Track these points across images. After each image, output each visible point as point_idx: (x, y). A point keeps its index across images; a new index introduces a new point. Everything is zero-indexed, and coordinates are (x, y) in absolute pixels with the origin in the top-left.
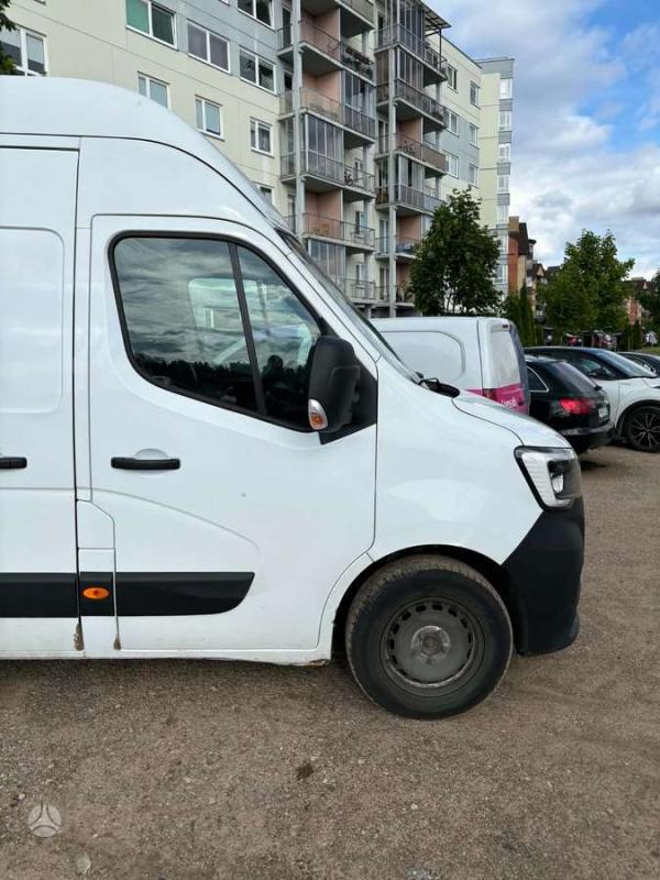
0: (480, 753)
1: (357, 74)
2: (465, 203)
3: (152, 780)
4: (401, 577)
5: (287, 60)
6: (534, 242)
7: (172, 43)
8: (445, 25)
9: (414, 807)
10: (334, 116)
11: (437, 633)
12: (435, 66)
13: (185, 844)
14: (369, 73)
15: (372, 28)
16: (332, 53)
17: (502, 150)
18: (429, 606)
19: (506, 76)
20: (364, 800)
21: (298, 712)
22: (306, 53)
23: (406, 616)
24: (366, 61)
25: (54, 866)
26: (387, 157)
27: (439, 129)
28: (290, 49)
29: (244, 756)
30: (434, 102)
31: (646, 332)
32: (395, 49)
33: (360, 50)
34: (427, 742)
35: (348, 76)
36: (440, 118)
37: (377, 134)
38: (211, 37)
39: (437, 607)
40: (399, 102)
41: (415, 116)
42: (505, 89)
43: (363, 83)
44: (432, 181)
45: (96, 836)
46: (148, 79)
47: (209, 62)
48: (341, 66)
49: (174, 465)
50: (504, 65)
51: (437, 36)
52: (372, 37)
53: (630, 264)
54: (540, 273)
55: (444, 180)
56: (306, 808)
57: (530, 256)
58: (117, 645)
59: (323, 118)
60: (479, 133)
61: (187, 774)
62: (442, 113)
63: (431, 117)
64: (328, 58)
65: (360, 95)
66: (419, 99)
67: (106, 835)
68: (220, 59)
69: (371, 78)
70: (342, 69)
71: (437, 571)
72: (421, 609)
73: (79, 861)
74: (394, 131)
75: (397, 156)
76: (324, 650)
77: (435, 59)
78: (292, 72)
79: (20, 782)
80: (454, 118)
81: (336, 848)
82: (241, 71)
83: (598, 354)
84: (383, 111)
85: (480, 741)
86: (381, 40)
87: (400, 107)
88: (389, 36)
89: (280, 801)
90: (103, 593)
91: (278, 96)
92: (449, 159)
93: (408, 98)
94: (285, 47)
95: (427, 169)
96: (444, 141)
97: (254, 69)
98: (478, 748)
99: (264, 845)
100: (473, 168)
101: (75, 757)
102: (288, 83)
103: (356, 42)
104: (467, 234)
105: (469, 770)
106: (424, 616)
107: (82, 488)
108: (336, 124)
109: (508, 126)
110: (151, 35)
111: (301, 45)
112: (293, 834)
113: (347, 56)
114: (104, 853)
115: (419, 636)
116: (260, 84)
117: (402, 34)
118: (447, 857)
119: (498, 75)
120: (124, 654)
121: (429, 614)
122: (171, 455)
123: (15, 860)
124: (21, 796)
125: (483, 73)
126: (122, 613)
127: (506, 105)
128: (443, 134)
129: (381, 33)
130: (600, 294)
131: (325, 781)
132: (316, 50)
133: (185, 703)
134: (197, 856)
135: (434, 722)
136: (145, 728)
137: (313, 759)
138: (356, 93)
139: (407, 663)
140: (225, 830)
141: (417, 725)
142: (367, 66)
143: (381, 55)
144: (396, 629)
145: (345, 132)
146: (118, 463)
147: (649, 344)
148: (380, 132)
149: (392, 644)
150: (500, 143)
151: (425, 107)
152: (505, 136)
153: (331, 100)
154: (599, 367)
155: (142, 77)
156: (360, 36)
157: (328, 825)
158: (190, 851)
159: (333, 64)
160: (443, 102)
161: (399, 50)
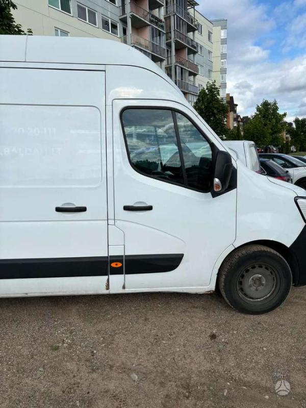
0: (284, 327)
1: (156, 27)
2: (213, 88)
3: (149, 342)
4: (246, 254)
5: (124, 21)
6: (237, 105)
7: (70, 13)
8: (196, 4)
9: (265, 349)
10: (147, 47)
11: (260, 278)
12: (192, 23)
13: (174, 367)
14: (162, 27)
15: (163, 6)
16: (145, 17)
17: (223, 62)
18: (257, 266)
19: (224, 28)
20: (243, 347)
21: (200, 313)
22: (133, 17)
23: (247, 271)
24: (161, 21)
25: (122, 379)
26: (172, 66)
27: (195, 53)
28: (125, 16)
29: (184, 332)
30: (192, 40)
31: (291, 146)
32: (174, 15)
33: (157, 16)
34: (259, 323)
35: (153, 28)
36: (195, 48)
37: (166, 56)
38: (88, 10)
39: (260, 267)
40: (176, 40)
41: (184, 47)
42: (223, 34)
43: (160, 31)
44: (192, 77)
45: (134, 365)
46: (59, 30)
47: (87, 22)
48: (149, 23)
49: (150, 208)
50: (223, 23)
51: (192, 9)
52: (163, 10)
53: (285, 115)
54: (239, 119)
55: (197, 77)
56: (219, 351)
57: (235, 112)
58: (124, 287)
59: (142, 48)
60: (213, 55)
61: (163, 339)
62: (196, 45)
63: (191, 47)
64: (143, 20)
65: (158, 37)
66: (185, 39)
67: (138, 365)
68: (93, 21)
69: (163, 29)
70: (150, 25)
71: (261, 251)
72: (253, 267)
73: (132, 375)
74: (174, 54)
75: (176, 66)
76: (212, 287)
77: (192, 20)
78: (127, 26)
79: (91, 346)
80: (201, 48)
81: (238, 366)
82: (103, 26)
83: (283, 156)
84: (169, 45)
85: (282, 322)
86: (167, 12)
87: (177, 43)
88: (171, 9)
89: (207, 349)
90: (120, 265)
91: (120, 38)
92: (199, 67)
93: (180, 39)
94: (123, 15)
95: (189, 71)
96: (197, 59)
97: (108, 25)
98: (282, 325)
99: (207, 366)
100: (210, 71)
101: (111, 335)
102: (125, 32)
103: (156, 12)
104: (214, 102)
105: (282, 334)
106: (255, 270)
107: (110, 219)
108: (147, 51)
109: (225, 51)
110: (60, 9)
111: (131, 14)
112: (218, 361)
113: (152, 19)
114: (141, 372)
115: (252, 279)
116: (112, 32)
117: (177, 8)
118: (286, 367)
119: (220, 27)
120: (127, 291)
121: (257, 269)
122: (149, 204)
123: (104, 377)
124: (95, 352)
125: (214, 26)
126: (127, 273)
127: (224, 42)
128: (197, 55)
129: (167, 8)
130: (272, 129)
131: (223, 340)
132: (137, 16)
133: (149, 312)
134: (181, 371)
135: (259, 316)
136: (136, 322)
137: (214, 332)
138: (156, 37)
139: (248, 291)
140: (188, 361)
141: (252, 317)
142: (161, 24)
143: (167, 18)
144: (243, 276)
145: (152, 55)
146: (127, 208)
147: (292, 152)
148: (167, 55)
149: (241, 283)
150: (221, 59)
151: (188, 43)
152: (224, 56)
153: (145, 40)
154: (284, 162)
155: (56, 29)
156: (158, 9)
157: (232, 357)
158: (177, 369)
159: (146, 23)
160: (196, 40)
161: (175, 16)
